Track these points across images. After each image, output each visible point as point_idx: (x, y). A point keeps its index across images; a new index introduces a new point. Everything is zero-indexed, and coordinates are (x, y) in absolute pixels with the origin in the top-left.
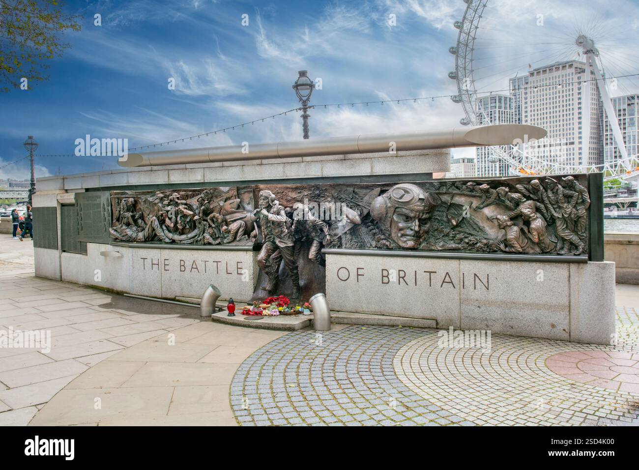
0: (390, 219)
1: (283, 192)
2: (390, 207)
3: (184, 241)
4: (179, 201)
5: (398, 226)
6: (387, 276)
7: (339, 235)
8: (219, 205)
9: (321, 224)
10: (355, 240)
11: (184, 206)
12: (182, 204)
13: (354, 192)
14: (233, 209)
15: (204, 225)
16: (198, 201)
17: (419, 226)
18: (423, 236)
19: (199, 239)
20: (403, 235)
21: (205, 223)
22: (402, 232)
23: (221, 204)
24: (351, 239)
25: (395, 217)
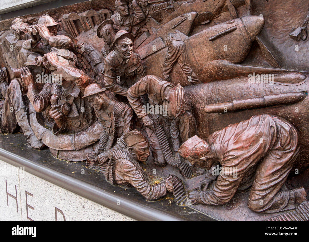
3: (65, 154)
4: (52, 39)
8: (170, 45)
11: (63, 52)
12: (60, 46)
14: (225, 62)
15: (117, 116)
16: (99, 36)
19: (103, 156)
21: (120, 106)
23: (175, 43)
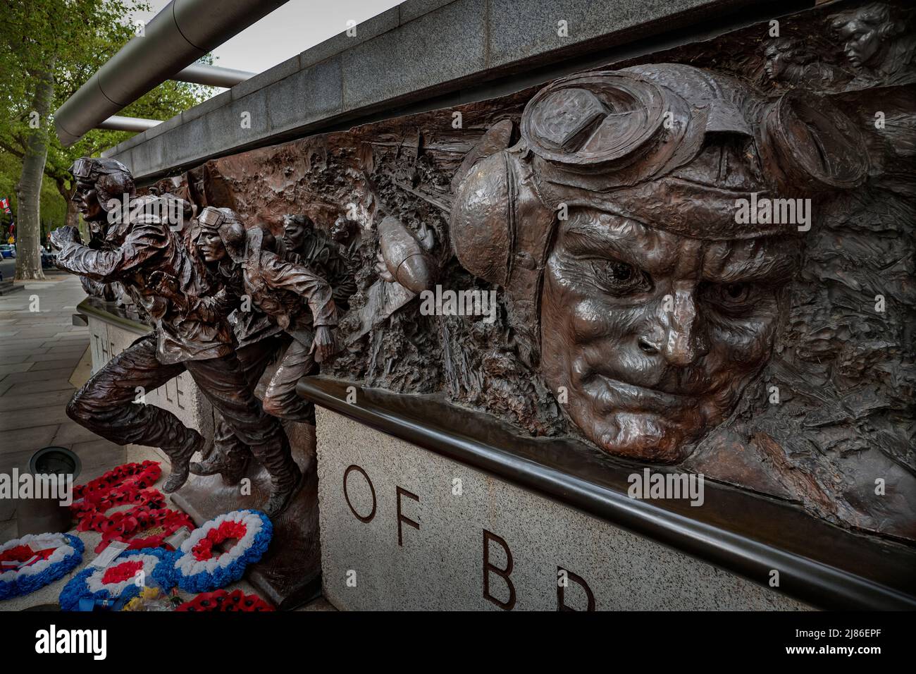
0: (533, 277)
1: (256, 178)
2: (529, 210)
5: (572, 319)
6: (505, 574)
7: (363, 332)
9: (300, 284)
10: (416, 358)
13: (421, 151)
17: (699, 328)
18: (724, 385)
20: (593, 373)
22: (592, 353)
24: (403, 352)
25: (555, 265)
